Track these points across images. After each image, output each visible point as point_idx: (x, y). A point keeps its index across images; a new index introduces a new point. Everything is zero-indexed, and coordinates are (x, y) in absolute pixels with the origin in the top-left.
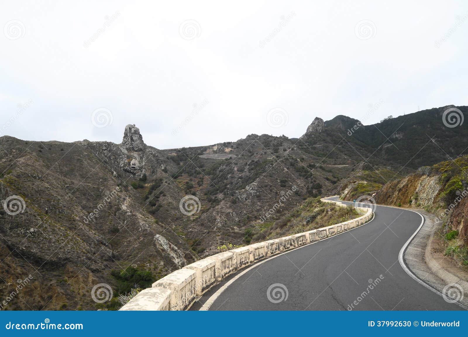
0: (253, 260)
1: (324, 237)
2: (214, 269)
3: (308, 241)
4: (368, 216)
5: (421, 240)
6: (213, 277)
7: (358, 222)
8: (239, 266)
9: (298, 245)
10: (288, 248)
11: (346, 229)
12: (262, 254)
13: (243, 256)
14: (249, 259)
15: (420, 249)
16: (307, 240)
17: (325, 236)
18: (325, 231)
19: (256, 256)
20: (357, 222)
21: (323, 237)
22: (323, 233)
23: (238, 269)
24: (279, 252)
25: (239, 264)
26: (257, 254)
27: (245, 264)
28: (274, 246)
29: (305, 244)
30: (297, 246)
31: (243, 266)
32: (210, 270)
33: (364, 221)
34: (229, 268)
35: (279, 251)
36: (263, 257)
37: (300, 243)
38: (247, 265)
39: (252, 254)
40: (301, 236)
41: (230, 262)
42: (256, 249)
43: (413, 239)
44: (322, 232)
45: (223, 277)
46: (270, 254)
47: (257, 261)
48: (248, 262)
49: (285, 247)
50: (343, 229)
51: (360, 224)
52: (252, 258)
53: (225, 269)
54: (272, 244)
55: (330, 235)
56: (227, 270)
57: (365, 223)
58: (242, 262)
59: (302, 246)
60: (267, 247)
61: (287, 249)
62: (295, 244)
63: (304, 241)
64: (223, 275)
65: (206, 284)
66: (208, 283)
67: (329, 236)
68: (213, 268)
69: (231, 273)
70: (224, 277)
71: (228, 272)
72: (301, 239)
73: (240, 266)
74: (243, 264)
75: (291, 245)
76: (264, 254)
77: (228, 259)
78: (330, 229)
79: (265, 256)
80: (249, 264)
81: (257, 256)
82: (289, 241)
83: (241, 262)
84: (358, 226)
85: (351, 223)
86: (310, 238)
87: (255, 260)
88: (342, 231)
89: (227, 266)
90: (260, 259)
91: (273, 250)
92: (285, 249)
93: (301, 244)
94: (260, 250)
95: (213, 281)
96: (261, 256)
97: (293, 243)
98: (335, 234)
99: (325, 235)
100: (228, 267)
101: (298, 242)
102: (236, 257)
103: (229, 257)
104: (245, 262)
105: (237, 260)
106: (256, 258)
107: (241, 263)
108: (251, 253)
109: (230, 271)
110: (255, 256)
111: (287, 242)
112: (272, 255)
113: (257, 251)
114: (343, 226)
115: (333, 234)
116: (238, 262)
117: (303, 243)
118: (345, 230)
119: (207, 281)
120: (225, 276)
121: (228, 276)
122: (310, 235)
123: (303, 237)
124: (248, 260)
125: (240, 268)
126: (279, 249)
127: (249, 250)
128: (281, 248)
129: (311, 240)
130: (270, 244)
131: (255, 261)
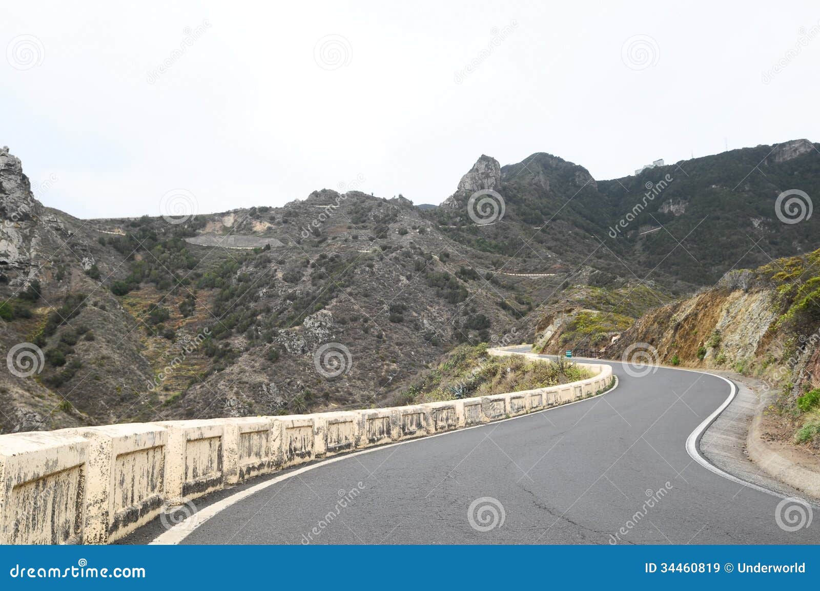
0: (324, 451)
1: (500, 418)
2: (220, 446)
3: (462, 422)
4: (604, 380)
5: (734, 423)
6: (215, 465)
7: (581, 390)
8: (285, 458)
9: (436, 429)
10: (411, 433)
11: (552, 404)
12: (346, 438)
13: (296, 433)
14: (312, 445)
15: (733, 439)
16: (458, 418)
17: (501, 415)
18: (502, 403)
19: (331, 442)
20: (578, 390)
21: (498, 416)
22: (498, 407)
23: (285, 466)
24: (390, 440)
25: (287, 453)
26: (334, 437)
27: (302, 456)
28: (378, 424)
29: (453, 428)
30: (433, 430)
31: (298, 460)
32: (207, 443)
33: (593, 389)
34: (260, 458)
35: (389, 437)
36: (348, 446)
37: (440, 424)
38: (307, 459)
39: (321, 435)
40: (443, 408)
41: (264, 441)
42: (331, 423)
43: (715, 419)
44: (495, 403)
45: (242, 475)
46: (367, 441)
47: (333, 454)
48: (309, 454)
49: (404, 429)
50: (544, 403)
51: (584, 395)
52: (320, 447)
53: (249, 456)
54: (372, 419)
55: (515, 414)
56: (254, 461)
57: (597, 394)
58: (295, 449)
59: (446, 431)
60: (359, 424)
61: (408, 436)
62: (428, 425)
63: (450, 422)
64: (244, 469)
65: (194, 477)
66: (202, 479)
67: (511, 415)
68: (217, 443)
69: (265, 470)
70: (246, 477)
71: (256, 466)
72: (444, 414)
73: (290, 460)
74: (298, 455)
75: (419, 426)
76: (352, 440)
77: (258, 432)
78: (514, 398)
79: (354, 444)
80: (313, 458)
81: (333, 440)
82: (415, 417)
83: (291, 450)
84: (580, 400)
85: (565, 391)
86: (464, 415)
87: (329, 450)
88: (542, 408)
89: (255, 449)
90: (340, 449)
91: (374, 434)
92: (406, 434)
93: (442, 428)
94: (342, 426)
95: (214, 477)
96: (344, 442)
97: (423, 423)
98: (525, 411)
99: (502, 411)
100: (258, 454)
101: (436, 422)
102: (278, 432)
103: (262, 427)
104: (303, 450)
105: (281, 440)
106: (332, 445)
107: (292, 452)
108: (317, 433)
109: (262, 466)
110: (329, 440)
111: (410, 417)
112: (372, 444)
113: (334, 428)
114: (544, 396)
115: (520, 413)
116: (285, 448)
117: (449, 426)
118: (549, 405)
119: (200, 472)
120: (249, 474)
121: (257, 476)
122: (467, 409)
123: (449, 410)
124: (309, 448)
125: (289, 464)
126: (389, 433)
127: (313, 423)
128: (395, 432)
129: (469, 421)
130: (366, 417)
131: (329, 454)
